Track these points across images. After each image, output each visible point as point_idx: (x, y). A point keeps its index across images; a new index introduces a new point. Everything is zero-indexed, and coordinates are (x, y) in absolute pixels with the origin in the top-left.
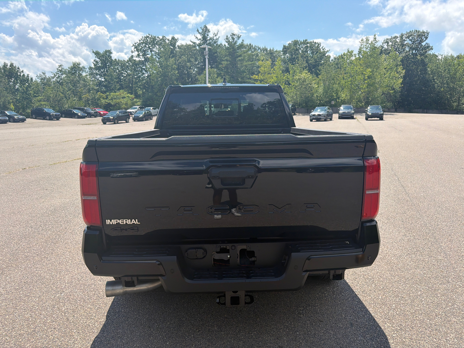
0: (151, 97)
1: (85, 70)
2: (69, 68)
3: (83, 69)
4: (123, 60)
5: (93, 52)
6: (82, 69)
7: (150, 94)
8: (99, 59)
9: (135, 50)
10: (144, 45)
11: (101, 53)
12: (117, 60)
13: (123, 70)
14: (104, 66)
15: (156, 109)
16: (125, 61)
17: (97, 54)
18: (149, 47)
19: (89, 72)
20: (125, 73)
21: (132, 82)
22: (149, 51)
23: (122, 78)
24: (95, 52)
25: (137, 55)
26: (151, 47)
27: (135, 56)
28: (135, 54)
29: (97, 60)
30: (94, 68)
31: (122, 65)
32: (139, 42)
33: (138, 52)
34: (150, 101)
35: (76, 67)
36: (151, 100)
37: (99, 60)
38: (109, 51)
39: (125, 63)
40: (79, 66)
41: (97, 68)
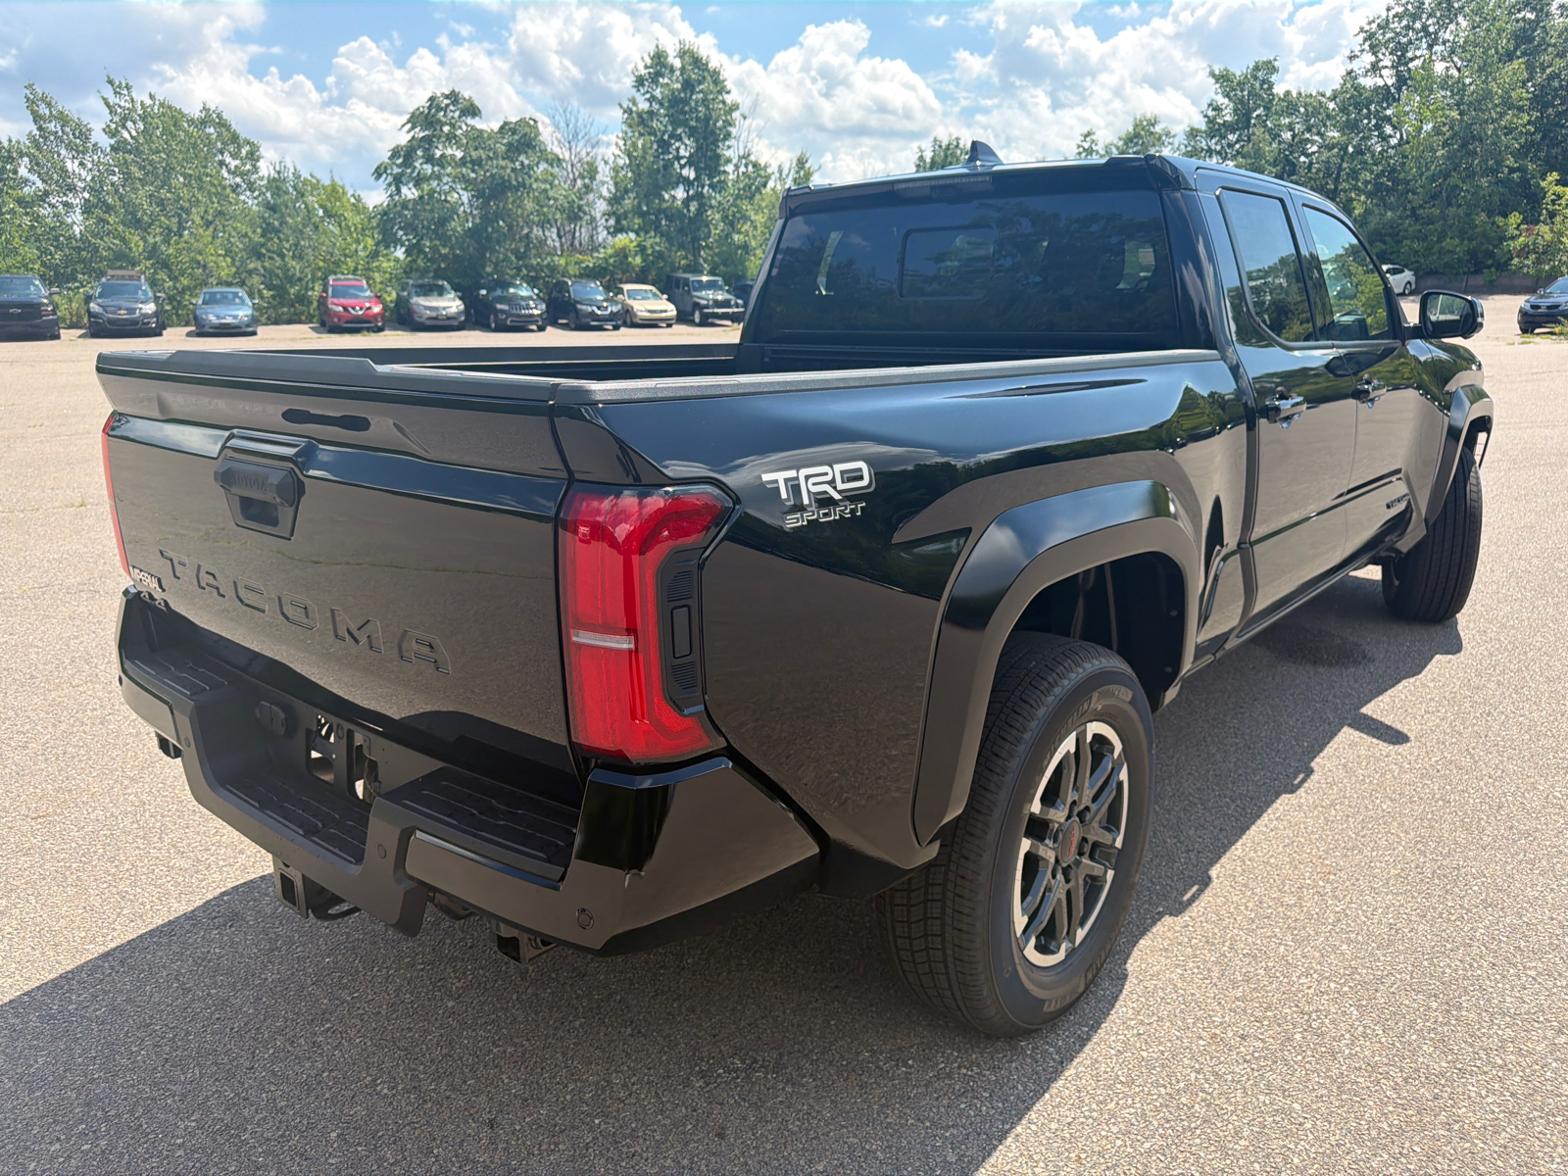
0: (1392, 227)
1: (1171, 140)
2: (1120, 139)
3: (1164, 138)
4: (1318, 93)
5: (1212, 74)
6: (1160, 138)
7: (1389, 214)
8: (1227, 96)
9: (1366, 46)
10: (1404, 23)
11: (1238, 73)
12: (1295, 95)
13: (1309, 130)
14: (1243, 119)
15: (1402, 271)
16: (1323, 95)
17: (1223, 78)
18: (1425, 28)
19: (1182, 147)
20: (1313, 142)
21: (1338, 174)
22: (1424, 46)
23: (1302, 159)
24: (1217, 73)
25: (1369, 67)
26: (1431, 29)
27: (1360, 72)
28: (1363, 65)
29: (1222, 100)
30: (1205, 132)
31: (1310, 109)
32: (1384, 14)
33: (1375, 54)
34: (1385, 243)
35: (1143, 133)
36: (1387, 238)
37: (1226, 101)
38: (1270, 62)
39: (1320, 103)
40: (1152, 129)
41: (1215, 129)
